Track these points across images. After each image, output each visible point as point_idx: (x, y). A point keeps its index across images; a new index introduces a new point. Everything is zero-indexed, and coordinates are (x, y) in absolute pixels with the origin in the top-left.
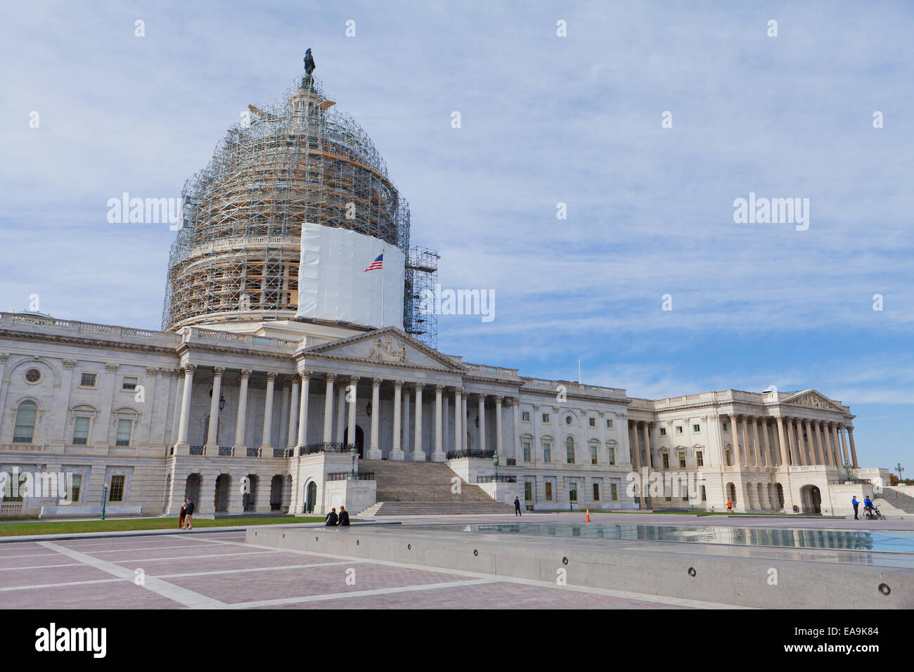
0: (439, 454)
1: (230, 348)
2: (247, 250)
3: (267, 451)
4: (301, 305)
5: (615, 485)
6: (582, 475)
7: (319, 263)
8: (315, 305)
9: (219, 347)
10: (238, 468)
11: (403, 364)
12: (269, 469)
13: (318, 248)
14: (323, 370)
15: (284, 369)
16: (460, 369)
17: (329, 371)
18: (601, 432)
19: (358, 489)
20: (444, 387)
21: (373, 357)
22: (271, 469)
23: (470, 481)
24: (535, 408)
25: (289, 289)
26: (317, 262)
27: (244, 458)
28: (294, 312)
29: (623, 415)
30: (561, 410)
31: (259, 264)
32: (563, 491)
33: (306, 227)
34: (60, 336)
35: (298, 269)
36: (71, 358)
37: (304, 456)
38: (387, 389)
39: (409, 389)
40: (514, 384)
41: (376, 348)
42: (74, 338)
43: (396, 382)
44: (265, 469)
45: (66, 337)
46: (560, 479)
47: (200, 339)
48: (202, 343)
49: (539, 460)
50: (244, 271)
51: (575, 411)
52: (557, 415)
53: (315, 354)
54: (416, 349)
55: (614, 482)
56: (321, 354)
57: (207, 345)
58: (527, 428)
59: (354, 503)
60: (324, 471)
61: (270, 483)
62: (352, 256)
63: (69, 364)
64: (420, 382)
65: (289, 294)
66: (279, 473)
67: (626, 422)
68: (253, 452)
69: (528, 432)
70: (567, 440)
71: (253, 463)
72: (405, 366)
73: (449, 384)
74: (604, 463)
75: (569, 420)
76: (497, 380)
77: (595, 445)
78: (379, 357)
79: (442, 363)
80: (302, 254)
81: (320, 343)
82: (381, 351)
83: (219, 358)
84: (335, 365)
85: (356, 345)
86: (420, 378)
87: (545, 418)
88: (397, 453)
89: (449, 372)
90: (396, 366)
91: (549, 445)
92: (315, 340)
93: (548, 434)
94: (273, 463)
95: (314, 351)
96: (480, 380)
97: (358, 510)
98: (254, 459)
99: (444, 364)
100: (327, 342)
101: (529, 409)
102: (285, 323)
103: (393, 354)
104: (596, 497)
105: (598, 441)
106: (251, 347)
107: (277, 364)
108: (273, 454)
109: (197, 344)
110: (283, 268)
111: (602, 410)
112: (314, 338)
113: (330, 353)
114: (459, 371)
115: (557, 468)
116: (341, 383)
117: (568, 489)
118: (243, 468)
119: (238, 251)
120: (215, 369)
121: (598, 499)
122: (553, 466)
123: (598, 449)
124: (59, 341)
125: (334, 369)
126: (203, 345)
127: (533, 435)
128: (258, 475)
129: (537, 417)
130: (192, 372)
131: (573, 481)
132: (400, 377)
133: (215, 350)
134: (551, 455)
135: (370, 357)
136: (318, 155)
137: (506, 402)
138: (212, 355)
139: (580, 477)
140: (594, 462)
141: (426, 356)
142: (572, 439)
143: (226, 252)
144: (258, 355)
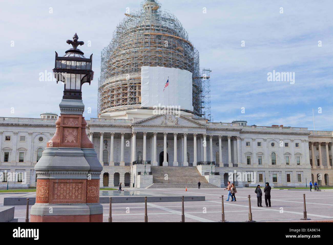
0: (195, 163)
1: (105, 125)
2: (121, 81)
3: (122, 164)
4: (142, 102)
5: (300, 175)
6: (280, 170)
7: (149, 83)
8: (148, 102)
9: (101, 125)
10: (111, 170)
11: (176, 126)
12: (123, 170)
13: (148, 77)
14: (141, 131)
15: (127, 131)
16: (204, 126)
17: (144, 131)
18: (292, 149)
19: (145, 178)
20: (197, 134)
21: (163, 124)
22: (124, 170)
23: (202, 175)
24: (254, 140)
25: (139, 95)
26: (148, 83)
27: (113, 166)
28: (140, 105)
29: (305, 141)
30: (268, 140)
31: (126, 86)
32: (268, 178)
33: (143, 68)
34: (48, 125)
35: (141, 87)
36: (52, 132)
37: (134, 165)
38: (170, 137)
39: (180, 137)
40: (237, 130)
41: (164, 120)
42: (52, 125)
43: (174, 134)
44: (122, 170)
45: (49, 125)
46: (267, 172)
47: (94, 122)
48: (94, 124)
49: (255, 164)
50: (121, 89)
51: (276, 140)
52: (265, 143)
53: (137, 125)
54: (183, 119)
55: (299, 173)
56: (139, 125)
57: (96, 124)
58: (248, 149)
59: (143, 184)
60: (137, 171)
61: (124, 176)
62: (164, 78)
63: (52, 134)
64: (185, 133)
65: (138, 98)
66: (127, 172)
67: (308, 144)
68: (117, 164)
69: (250, 151)
70: (272, 154)
71: (117, 168)
72: (177, 127)
73: (199, 133)
74: (293, 164)
75: (273, 145)
76: (227, 129)
77: (288, 156)
78: (166, 124)
79: (196, 124)
80: (142, 80)
81: (139, 120)
82: (167, 121)
83: (102, 129)
84: (146, 128)
85: (155, 119)
86: (185, 131)
87: (259, 144)
88: (175, 163)
89: (199, 128)
90: (173, 127)
91: (261, 157)
92: (137, 119)
93: (260, 151)
94: (125, 168)
95: (136, 124)
96: (218, 130)
97: (145, 186)
98: (117, 167)
99: (197, 124)
100: (142, 119)
101: (250, 140)
102: (136, 110)
103: (172, 122)
104: (289, 180)
105: (290, 154)
106: (114, 124)
107: (125, 129)
108: (124, 165)
109: (92, 124)
110: (136, 87)
111: (292, 139)
112: (137, 118)
113: (143, 124)
114: (204, 127)
115: (265, 167)
116: (150, 136)
117: (272, 177)
118: (113, 170)
119: (117, 81)
120: (100, 133)
121: (290, 181)
122: (263, 166)
123: (290, 158)
124: (48, 126)
125: (146, 130)
126: (95, 124)
127: (252, 152)
128: (119, 173)
129: (254, 144)
130: (92, 135)
131: (275, 173)
132: (176, 131)
133: (100, 126)
134: (262, 161)
135: (162, 124)
136: (148, 35)
137: (234, 139)
138: (99, 128)
139: (279, 171)
140: (288, 164)
141: (188, 121)
142: (275, 153)
143: (114, 82)
144: (117, 127)
